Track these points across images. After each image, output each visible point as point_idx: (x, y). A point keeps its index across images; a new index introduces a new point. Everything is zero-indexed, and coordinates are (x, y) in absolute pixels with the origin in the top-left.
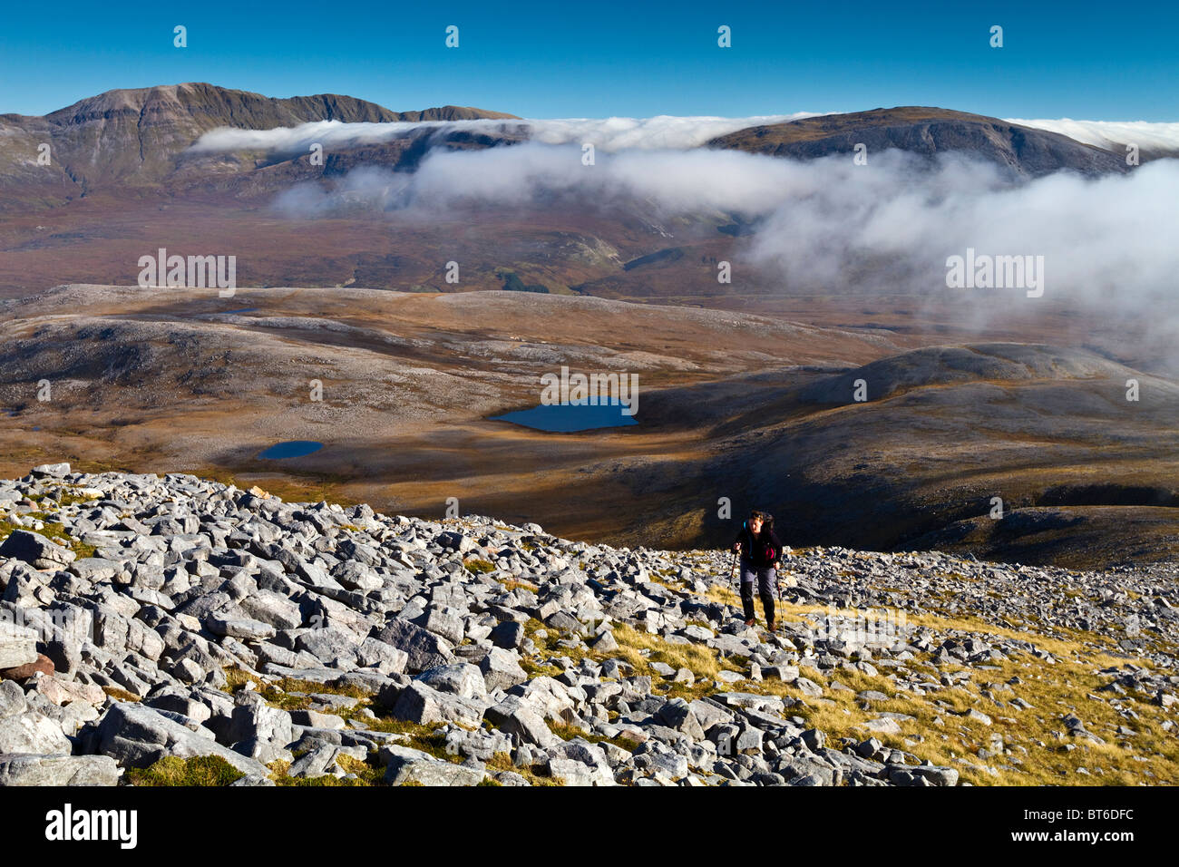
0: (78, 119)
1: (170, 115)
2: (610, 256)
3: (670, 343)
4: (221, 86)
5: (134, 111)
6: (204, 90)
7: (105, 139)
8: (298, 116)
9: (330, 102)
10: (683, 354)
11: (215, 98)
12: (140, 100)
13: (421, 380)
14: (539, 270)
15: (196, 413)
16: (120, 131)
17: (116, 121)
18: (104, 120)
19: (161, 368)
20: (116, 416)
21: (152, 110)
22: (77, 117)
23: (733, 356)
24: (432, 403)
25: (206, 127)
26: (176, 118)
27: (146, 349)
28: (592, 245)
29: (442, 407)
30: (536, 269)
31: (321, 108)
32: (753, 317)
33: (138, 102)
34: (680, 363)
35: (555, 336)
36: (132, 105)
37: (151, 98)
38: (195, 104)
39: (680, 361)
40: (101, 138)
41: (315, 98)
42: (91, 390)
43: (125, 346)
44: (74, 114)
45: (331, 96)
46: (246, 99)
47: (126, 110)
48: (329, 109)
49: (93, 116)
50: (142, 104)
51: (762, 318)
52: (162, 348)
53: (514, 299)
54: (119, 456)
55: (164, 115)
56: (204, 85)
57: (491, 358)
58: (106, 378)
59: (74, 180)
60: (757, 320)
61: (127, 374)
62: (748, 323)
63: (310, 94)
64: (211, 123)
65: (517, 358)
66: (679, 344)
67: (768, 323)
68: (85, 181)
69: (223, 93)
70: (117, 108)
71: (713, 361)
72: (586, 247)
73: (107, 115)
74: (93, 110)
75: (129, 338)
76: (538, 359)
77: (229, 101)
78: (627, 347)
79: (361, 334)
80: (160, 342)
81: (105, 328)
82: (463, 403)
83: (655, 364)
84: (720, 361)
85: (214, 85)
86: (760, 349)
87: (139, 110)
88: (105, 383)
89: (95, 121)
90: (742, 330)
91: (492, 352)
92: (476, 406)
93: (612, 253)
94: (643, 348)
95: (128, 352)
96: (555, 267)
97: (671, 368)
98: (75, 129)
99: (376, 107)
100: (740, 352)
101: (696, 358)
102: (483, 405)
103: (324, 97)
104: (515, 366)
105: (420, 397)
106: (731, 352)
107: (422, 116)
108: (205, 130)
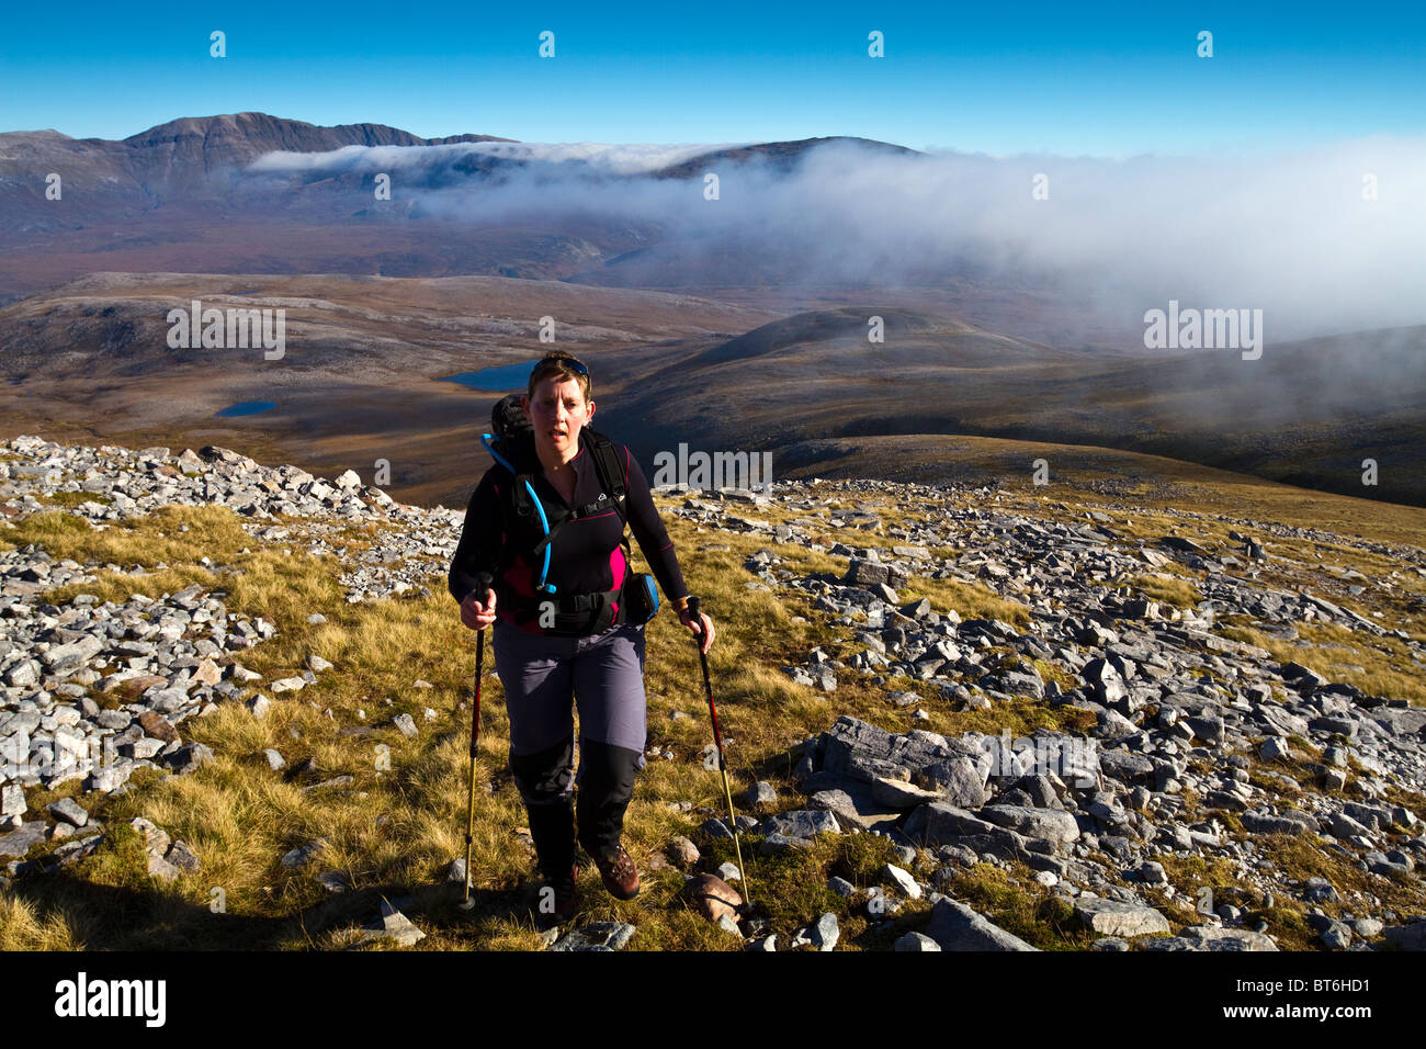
0: (151, 143)
1: (230, 140)
2: (594, 254)
3: (619, 320)
4: (274, 115)
5: (199, 136)
6: (260, 119)
7: (175, 160)
8: (341, 141)
9: (368, 129)
10: (630, 329)
11: (269, 125)
12: (204, 126)
13: (380, 348)
14: (534, 266)
15: (173, 379)
16: (188, 153)
17: (183, 144)
18: (173, 144)
19: (152, 340)
20: (104, 382)
21: (215, 135)
22: (150, 141)
23: (673, 330)
24: (387, 367)
25: (262, 150)
26: (235, 141)
27: (141, 324)
28: (580, 246)
29: (395, 371)
30: (531, 265)
31: (360, 134)
32: (693, 298)
33: (202, 128)
34: (624, 335)
35: (521, 313)
36: (197, 131)
37: (213, 125)
38: (251, 130)
39: (625, 333)
40: (172, 158)
41: (355, 126)
42: (89, 361)
43: (122, 322)
44: (148, 139)
45: (369, 124)
46: (295, 126)
47: (193, 135)
48: (367, 136)
49: (164, 140)
50: (206, 130)
51: (701, 300)
52: (154, 324)
53: (487, 282)
54: (90, 418)
55: (225, 139)
56: (259, 114)
57: (459, 331)
58: (105, 349)
59: (149, 194)
60: (696, 301)
61: (123, 346)
62: (689, 303)
63: (351, 122)
64: (266, 146)
65: (482, 331)
66: (627, 320)
67: (706, 303)
68: (158, 196)
69: (275, 120)
70: (184, 133)
71: (655, 333)
72: (574, 247)
73: (176, 139)
74: (164, 134)
75: (127, 316)
76: (501, 332)
77: (281, 128)
78: (582, 322)
79: (347, 311)
80: (154, 318)
81: (108, 306)
82: (416, 367)
83: (602, 336)
84: (661, 334)
85: (268, 114)
86: (696, 325)
87: (203, 135)
88: (103, 354)
89: (165, 145)
90: (683, 309)
91: (461, 326)
92: (426, 370)
93: (595, 253)
94: (598, 323)
95: (125, 328)
96: (548, 264)
97: (617, 340)
98: (149, 151)
99: (407, 134)
100: (680, 327)
101: (641, 331)
102: (433, 368)
103: (362, 125)
104: (480, 338)
105: (377, 362)
106: (671, 326)
107: (445, 141)
108: (261, 153)
